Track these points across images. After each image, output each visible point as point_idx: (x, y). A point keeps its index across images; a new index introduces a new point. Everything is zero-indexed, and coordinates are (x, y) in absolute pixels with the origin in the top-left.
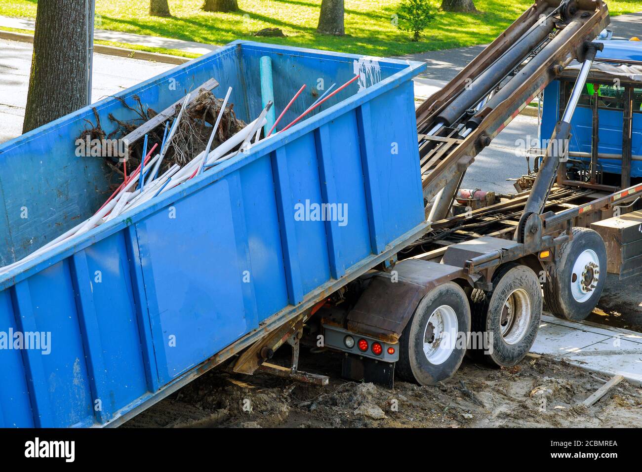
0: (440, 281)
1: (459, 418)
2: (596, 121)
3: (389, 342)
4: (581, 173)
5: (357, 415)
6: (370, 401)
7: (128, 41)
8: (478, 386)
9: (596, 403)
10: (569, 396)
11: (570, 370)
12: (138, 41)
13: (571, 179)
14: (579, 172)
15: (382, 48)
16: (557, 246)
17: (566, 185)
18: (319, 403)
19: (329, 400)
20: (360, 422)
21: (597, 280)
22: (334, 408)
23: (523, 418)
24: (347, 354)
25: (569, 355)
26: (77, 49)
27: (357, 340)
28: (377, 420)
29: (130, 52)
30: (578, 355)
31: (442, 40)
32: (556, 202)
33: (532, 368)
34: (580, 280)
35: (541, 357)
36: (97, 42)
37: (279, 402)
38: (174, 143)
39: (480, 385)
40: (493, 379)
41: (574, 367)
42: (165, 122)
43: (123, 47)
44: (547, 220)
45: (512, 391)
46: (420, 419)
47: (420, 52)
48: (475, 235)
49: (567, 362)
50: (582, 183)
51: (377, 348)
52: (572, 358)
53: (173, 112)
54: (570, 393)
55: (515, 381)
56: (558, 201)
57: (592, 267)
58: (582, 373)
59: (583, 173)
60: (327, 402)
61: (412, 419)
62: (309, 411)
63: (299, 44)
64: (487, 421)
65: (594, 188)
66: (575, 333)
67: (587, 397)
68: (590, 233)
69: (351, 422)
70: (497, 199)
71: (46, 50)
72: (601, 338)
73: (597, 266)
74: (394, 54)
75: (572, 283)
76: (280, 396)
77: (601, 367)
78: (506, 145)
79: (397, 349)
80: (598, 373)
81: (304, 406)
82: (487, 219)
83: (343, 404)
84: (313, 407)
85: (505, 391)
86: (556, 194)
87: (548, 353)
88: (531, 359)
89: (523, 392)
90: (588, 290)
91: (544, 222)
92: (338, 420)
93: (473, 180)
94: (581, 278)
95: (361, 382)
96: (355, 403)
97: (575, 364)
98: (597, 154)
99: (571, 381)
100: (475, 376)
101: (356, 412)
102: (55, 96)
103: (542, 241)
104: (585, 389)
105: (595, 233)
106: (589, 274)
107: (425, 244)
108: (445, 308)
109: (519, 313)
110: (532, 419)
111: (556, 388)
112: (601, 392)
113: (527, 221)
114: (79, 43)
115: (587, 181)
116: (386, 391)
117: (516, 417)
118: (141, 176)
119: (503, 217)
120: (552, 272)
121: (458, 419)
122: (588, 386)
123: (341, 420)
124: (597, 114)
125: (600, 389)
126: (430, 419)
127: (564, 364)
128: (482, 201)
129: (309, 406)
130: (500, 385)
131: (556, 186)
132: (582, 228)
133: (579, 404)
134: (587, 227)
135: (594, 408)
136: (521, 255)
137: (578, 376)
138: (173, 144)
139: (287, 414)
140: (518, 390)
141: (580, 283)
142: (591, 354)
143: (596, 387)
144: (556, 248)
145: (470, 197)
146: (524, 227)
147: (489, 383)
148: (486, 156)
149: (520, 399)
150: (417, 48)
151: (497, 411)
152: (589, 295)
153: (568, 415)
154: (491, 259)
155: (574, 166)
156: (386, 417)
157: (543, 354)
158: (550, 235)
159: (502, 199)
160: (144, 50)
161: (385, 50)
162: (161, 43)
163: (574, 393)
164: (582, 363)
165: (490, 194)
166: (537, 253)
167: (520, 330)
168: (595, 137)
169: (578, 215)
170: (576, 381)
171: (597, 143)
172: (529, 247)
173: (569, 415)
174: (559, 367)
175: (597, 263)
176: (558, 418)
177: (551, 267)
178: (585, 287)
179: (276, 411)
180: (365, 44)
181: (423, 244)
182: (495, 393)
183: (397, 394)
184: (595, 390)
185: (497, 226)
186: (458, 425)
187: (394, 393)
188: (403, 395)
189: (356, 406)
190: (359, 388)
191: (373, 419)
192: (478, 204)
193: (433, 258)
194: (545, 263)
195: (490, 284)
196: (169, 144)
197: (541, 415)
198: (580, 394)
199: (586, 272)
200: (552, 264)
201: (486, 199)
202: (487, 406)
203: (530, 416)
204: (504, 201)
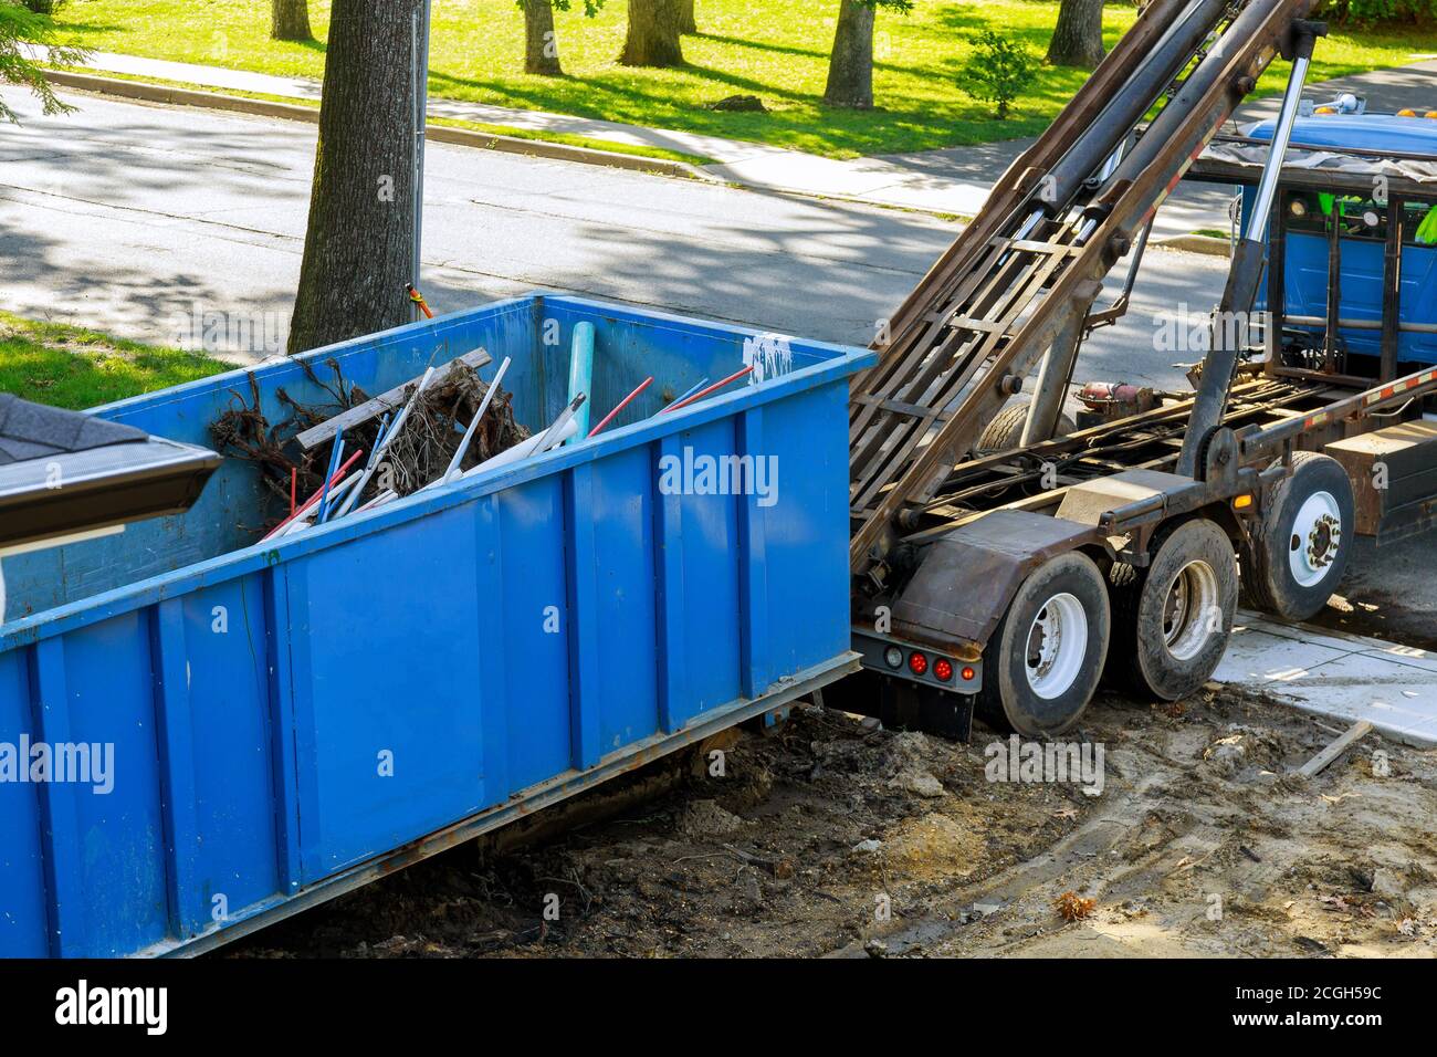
0: (1056, 549)
1: (1076, 796)
2: (1335, 261)
3: (964, 659)
4: (1308, 355)
5: (893, 789)
6: (916, 764)
7: (485, 118)
8: (1109, 739)
9: (1323, 770)
10: (1274, 759)
11: (1276, 712)
12: (504, 119)
13: (1290, 365)
14: (1304, 352)
15: (939, 132)
16: (1264, 486)
17: (1280, 376)
18: (825, 768)
19: (844, 763)
20: (900, 801)
21: (1335, 546)
22: (852, 776)
23: (1190, 798)
24: (889, 680)
25: (1275, 685)
26: (396, 134)
27: (907, 655)
28: (929, 798)
29: (490, 140)
30: (1290, 684)
31: (1048, 118)
32: (1262, 406)
33: (1207, 708)
34: (1307, 546)
35: (1224, 689)
36: (431, 121)
37: (755, 764)
38: (393, 451)
39: (1113, 736)
40: (1137, 727)
41: (1283, 706)
42: (382, 415)
43: (477, 130)
44: (1247, 440)
45: (1172, 749)
46: (1006, 797)
47: (1009, 139)
48: (1116, 466)
49: (1272, 698)
50: (1310, 372)
51: (943, 667)
52: (1281, 691)
53: (400, 400)
54: (1276, 753)
55: (1177, 730)
56: (1266, 405)
57: (1328, 523)
58: (1297, 717)
59: (1311, 353)
60: (841, 766)
61: (992, 797)
62: (808, 781)
63: (791, 124)
64: (1127, 802)
65: (1332, 381)
66: (1285, 645)
67: (1306, 760)
68: (1325, 462)
69: (883, 801)
70: (1157, 401)
71: (341, 137)
72: (1333, 654)
73: (1335, 522)
74: (961, 140)
75: (1291, 552)
76: (756, 753)
77: (1332, 708)
78: (1162, 306)
79: (979, 670)
80: (1327, 718)
81: (798, 772)
82: (1139, 436)
83: (868, 769)
84: (815, 775)
85: (1158, 749)
86: (1262, 392)
87: (1236, 681)
88: (1206, 691)
89: (1191, 750)
90: (1320, 564)
91: (1243, 444)
92: (859, 798)
93: (1103, 369)
94: (1307, 543)
95: (901, 731)
96: (889, 768)
97: (1285, 700)
98: (1336, 319)
99: (1278, 732)
100: (1105, 721)
101: (892, 783)
102: (357, 217)
103: (1238, 477)
104: (1303, 745)
105: (1332, 462)
106: (1322, 535)
107: (1029, 480)
108: (1065, 598)
109: (1195, 613)
110: (1208, 799)
111: (1251, 744)
112: (1331, 751)
113: (1213, 442)
114: (401, 124)
115: (1320, 369)
116: (946, 748)
117: (1178, 796)
118: (323, 506)
119: (1168, 433)
120: (1256, 532)
121: (1075, 798)
122: (1309, 742)
123: (865, 799)
124: (1338, 249)
125: (1330, 746)
126: (1023, 797)
127: (1266, 701)
128: (1130, 404)
129: (807, 773)
130: (1150, 738)
131: (1263, 378)
132: (1310, 453)
133: (1292, 772)
134: (1319, 450)
135: (1319, 781)
136: (1200, 503)
137: (1290, 722)
138: (391, 454)
139: (769, 786)
140: (1183, 747)
141: (1306, 552)
142: (1314, 683)
143: (1322, 743)
144: (1264, 491)
145: (1109, 397)
146: (1206, 453)
147: (1130, 734)
148: (1127, 325)
149: (1185, 763)
150: (1003, 131)
151: (1145, 785)
152: (1322, 572)
153: (1272, 793)
154: (1146, 510)
155: (1296, 341)
156: (945, 793)
157: (1227, 683)
158: (1252, 466)
159: (1165, 401)
160: (516, 136)
161: (946, 136)
162: (545, 123)
163: (1283, 753)
164: (1298, 699)
165: (1144, 392)
166: (1231, 499)
167: (1194, 641)
168: (1334, 289)
169: (1304, 431)
170: (1287, 732)
171: (1336, 302)
172: (1215, 489)
173: (1275, 793)
174: (1257, 707)
175: (1336, 516)
176: (1253, 798)
177: (1253, 524)
178: (1314, 558)
179: (749, 779)
180: (910, 125)
181: (1024, 482)
182: (1141, 752)
183: (965, 752)
184: (1321, 748)
185: (1156, 450)
186: (1075, 808)
187: (961, 750)
188: (976, 754)
189: (891, 773)
190: (897, 741)
191: (923, 797)
192: (1122, 409)
193: (1043, 507)
194: (1243, 516)
195: (1145, 555)
196: (383, 452)
197: (1224, 792)
198: (1294, 756)
199: (1316, 532)
200: (1256, 519)
201: (1136, 401)
202: (1127, 775)
203: (1203, 793)
204: (1169, 404)
